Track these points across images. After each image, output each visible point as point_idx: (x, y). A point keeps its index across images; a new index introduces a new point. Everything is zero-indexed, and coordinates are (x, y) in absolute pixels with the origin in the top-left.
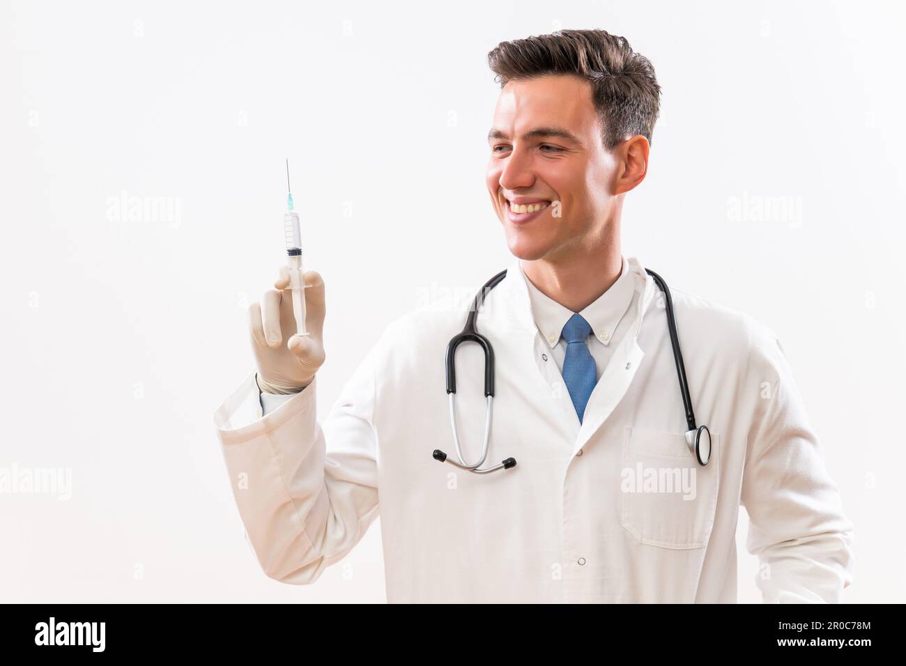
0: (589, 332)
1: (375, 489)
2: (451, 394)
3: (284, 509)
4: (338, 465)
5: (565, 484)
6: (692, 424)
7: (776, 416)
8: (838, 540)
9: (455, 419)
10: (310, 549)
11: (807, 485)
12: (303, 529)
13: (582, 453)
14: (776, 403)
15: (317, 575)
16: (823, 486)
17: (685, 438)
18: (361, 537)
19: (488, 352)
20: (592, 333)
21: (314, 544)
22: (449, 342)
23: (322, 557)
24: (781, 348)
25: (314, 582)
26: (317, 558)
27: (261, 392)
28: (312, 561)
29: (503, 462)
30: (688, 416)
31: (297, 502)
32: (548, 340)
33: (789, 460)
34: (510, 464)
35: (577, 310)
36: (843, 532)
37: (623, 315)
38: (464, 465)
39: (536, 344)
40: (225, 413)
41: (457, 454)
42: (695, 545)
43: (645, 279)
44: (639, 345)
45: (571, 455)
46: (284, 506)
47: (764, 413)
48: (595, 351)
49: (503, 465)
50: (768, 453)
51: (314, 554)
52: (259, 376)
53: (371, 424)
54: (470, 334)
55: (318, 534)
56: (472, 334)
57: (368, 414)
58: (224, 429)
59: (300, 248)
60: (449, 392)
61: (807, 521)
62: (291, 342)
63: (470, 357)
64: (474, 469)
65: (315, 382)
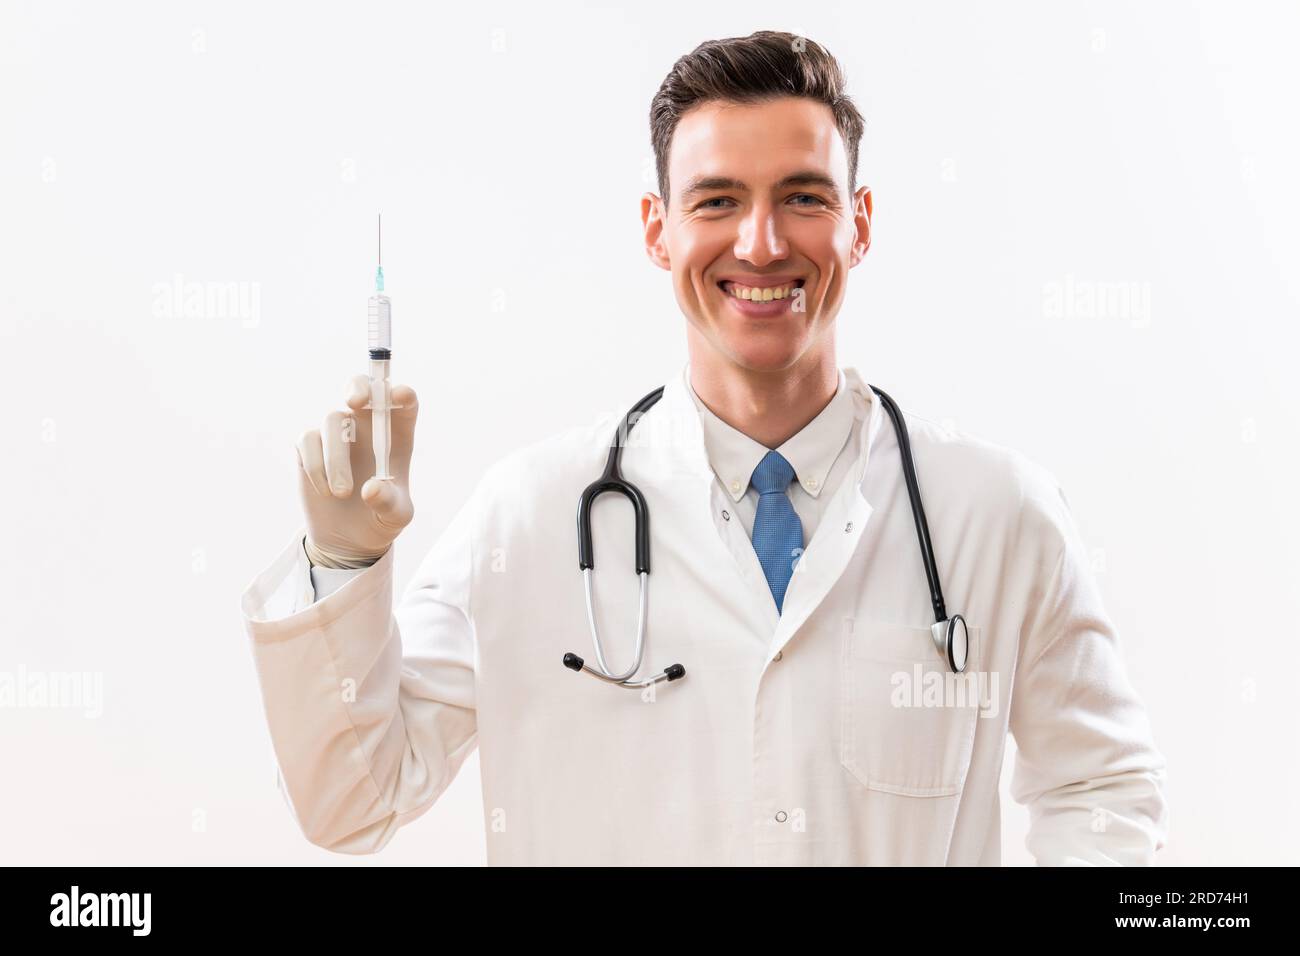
0: (791, 477)
1: (472, 712)
2: (587, 570)
3: (340, 741)
4: (418, 675)
5: (757, 703)
6: (940, 613)
7: (1060, 599)
8: (1145, 782)
9: (593, 607)
10: (377, 800)
11: (1102, 701)
12: (368, 772)
13: (781, 657)
14: (1059, 582)
15: (384, 840)
16: (1125, 703)
17: (931, 634)
18: (450, 781)
19: (640, 508)
20: (795, 480)
21: (382, 794)
22: (582, 493)
23: (394, 812)
24: (1064, 500)
25: (381, 850)
26: (385, 816)
27: (312, 566)
28: (380, 819)
29: (666, 671)
30: (935, 602)
31: (361, 730)
32: (730, 489)
33: (1077, 663)
34: (676, 673)
35: (773, 446)
36: (1152, 771)
37: (837, 454)
38: (608, 674)
39: (713, 497)
40: (257, 597)
41: (597, 659)
42: (945, 791)
43: (870, 402)
44: (865, 497)
45: (765, 660)
46: (341, 736)
47: (1042, 595)
48: (802, 507)
49: (666, 675)
50: (1048, 655)
51: (381, 810)
52: (309, 541)
53: (466, 614)
54: (613, 482)
55: (388, 779)
56: (616, 482)
57: (461, 599)
58: (256, 619)
59: (389, 349)
60: (583, 567)
61: (1102, 754)
62: (367, 488)
63: (614, 515)
64: (622, 682)
65: (393, 551)
